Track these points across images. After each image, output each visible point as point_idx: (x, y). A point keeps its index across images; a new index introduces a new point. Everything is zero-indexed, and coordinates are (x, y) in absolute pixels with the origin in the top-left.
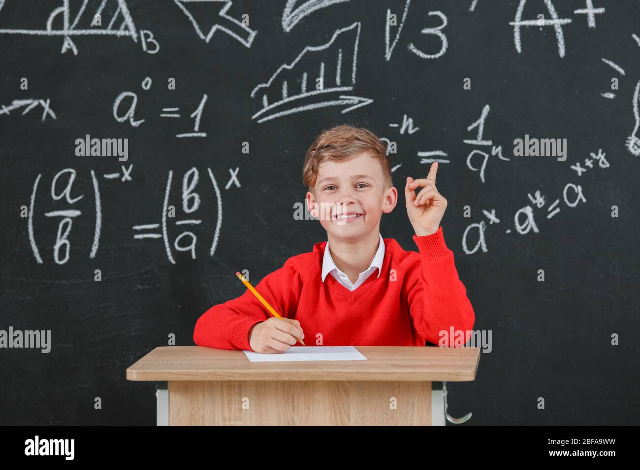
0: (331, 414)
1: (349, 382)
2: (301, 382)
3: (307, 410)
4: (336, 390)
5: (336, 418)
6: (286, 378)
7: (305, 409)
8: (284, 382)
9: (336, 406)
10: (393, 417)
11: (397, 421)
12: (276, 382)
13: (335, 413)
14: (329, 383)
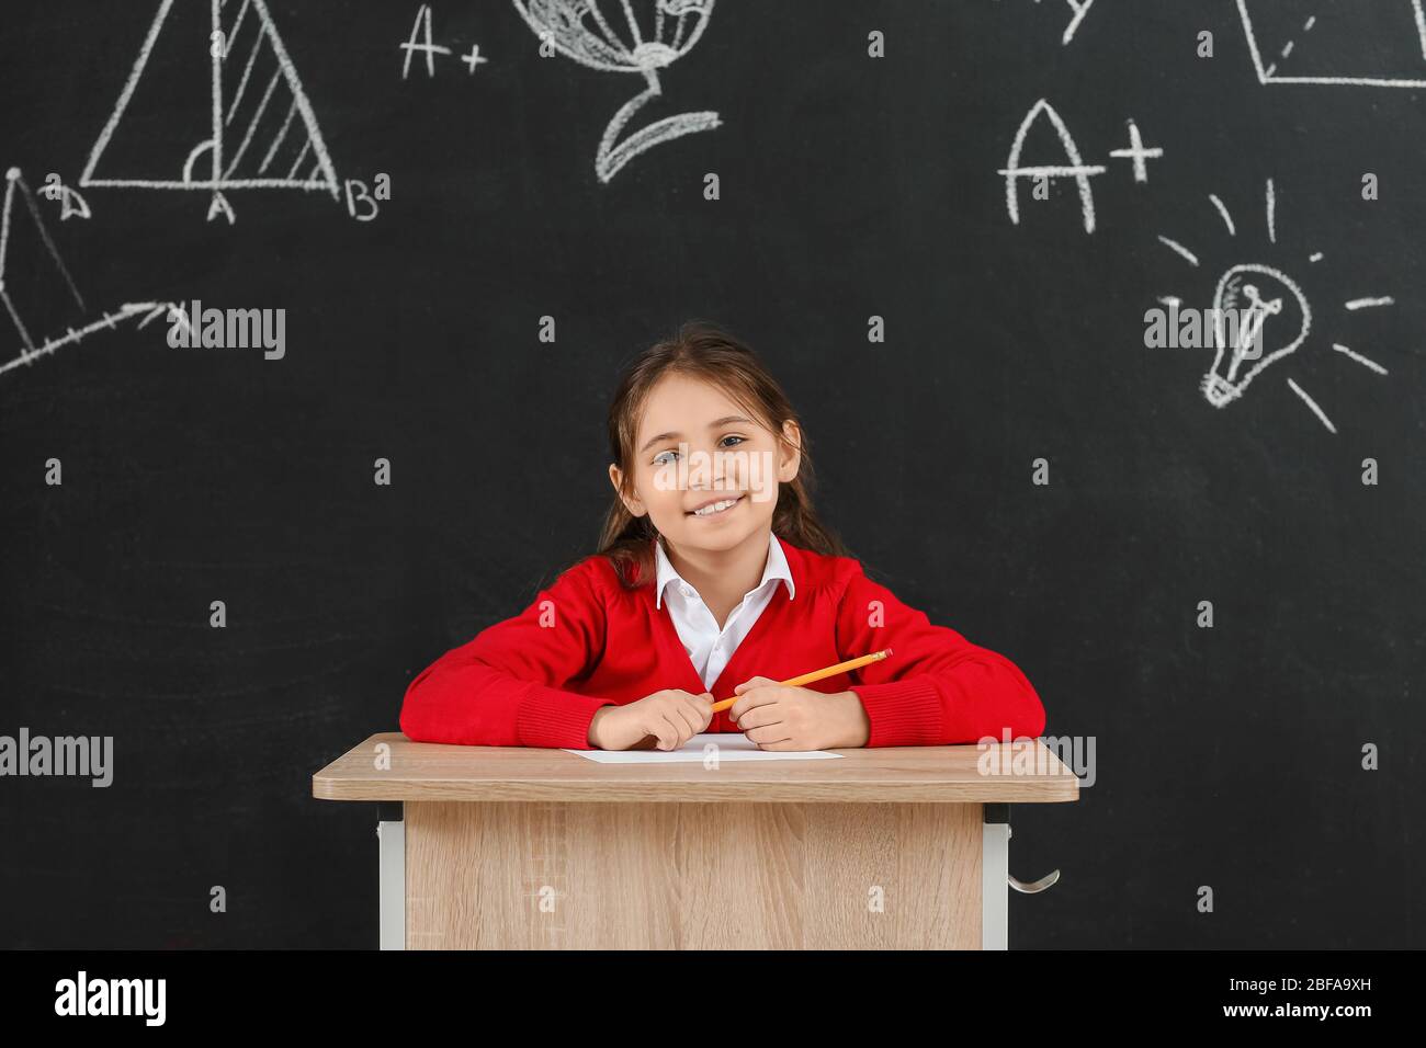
0: (762, 876)
1: (801, 805)
2: (697, 805)
3: (709, 868)
4: (773, 821)
5: (772, 883)
6: (664, 798)
7: (705, 863)
8: (658, 805)
9: (773, 859)
10: (897, 881)
11: (907, 889)
12: (641, 804)
13: (771, 873)
14: (757, 807)
